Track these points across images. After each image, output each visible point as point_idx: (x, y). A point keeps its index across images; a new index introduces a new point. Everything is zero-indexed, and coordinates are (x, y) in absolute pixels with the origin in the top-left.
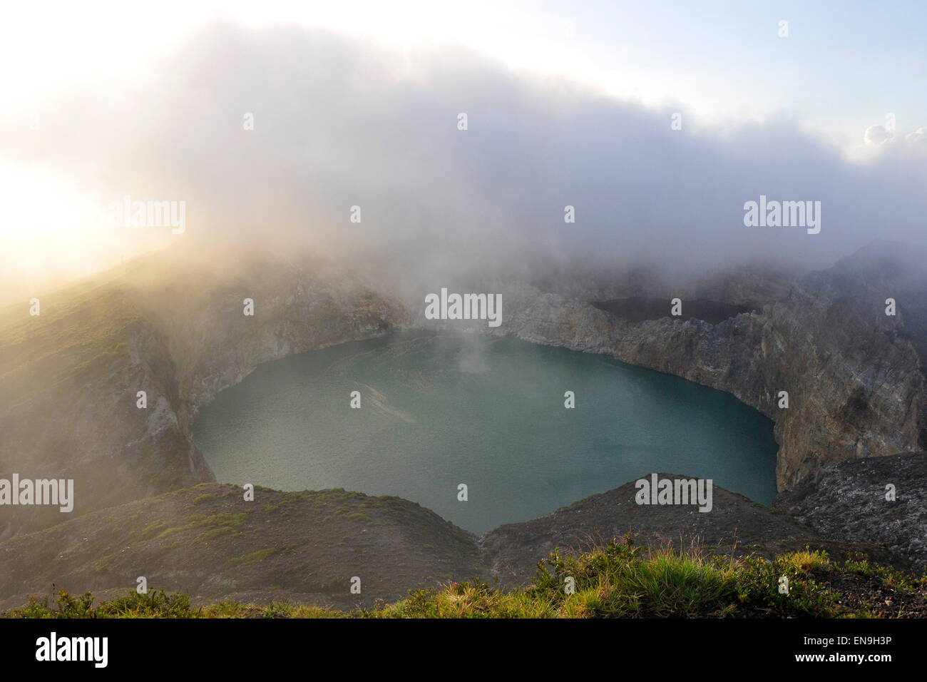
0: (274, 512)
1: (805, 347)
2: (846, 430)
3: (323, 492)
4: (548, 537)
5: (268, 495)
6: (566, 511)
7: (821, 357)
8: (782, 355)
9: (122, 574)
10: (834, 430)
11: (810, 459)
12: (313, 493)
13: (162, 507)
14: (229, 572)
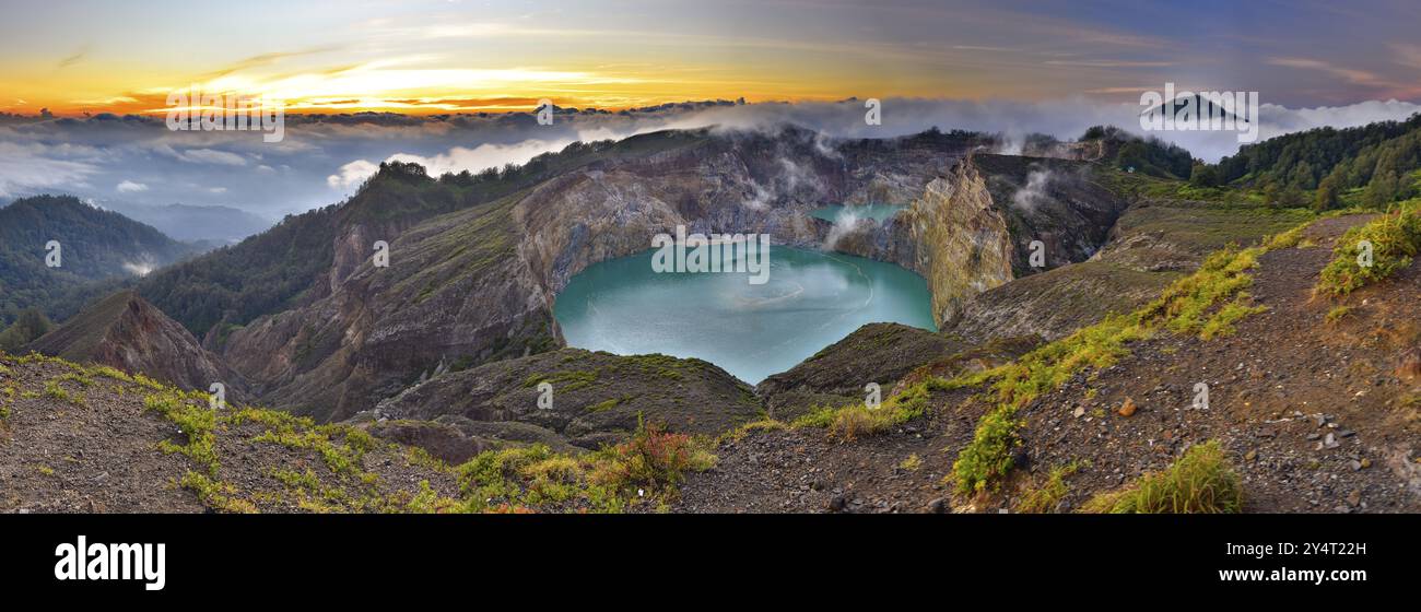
0: (615, 371)
1: (938, 226)
2: (971, 275)
3: (647, 356)
4: (804, 381)
5: (610, 358)
6: (812, 360)
7: (949, 231)
8: (926, 233)
9: (514, 411)
10: (963, 276)
11: (952, 299)
12: (640, 357)
13: (540, 363)
14: (587, 417)
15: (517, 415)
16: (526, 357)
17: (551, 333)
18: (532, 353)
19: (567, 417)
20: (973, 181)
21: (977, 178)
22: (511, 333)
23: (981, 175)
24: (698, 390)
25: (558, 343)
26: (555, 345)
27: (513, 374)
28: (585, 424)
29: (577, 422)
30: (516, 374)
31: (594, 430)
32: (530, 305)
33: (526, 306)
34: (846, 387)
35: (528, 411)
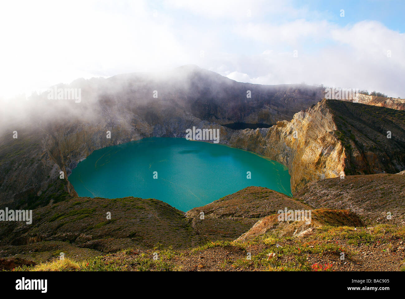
2: (316, 169)
5: (103, 200)
6: (218, 202)
10: (312, 168)
11: (303, 180)
12: (121, 199)
13: (59, 207)
14: (89, 232)
15: (45, 237)
16: (51, 204)
17: (67, 190)
18: (54, 203)
19: (76, 234)
20: (325, 115)
21: (327, 114)
22: (39, 193)
23: (330, 112)
24: (153, 214)
25: (72, 195)
26: (70, 196)
27: (41, 216)
28: (87, 236)
29: (84, 235)
30: (43, 215)
31: (93, 238)
32: (51, 176)
33: (49, 177)
34: (236, 216)
35: (52, 234)
